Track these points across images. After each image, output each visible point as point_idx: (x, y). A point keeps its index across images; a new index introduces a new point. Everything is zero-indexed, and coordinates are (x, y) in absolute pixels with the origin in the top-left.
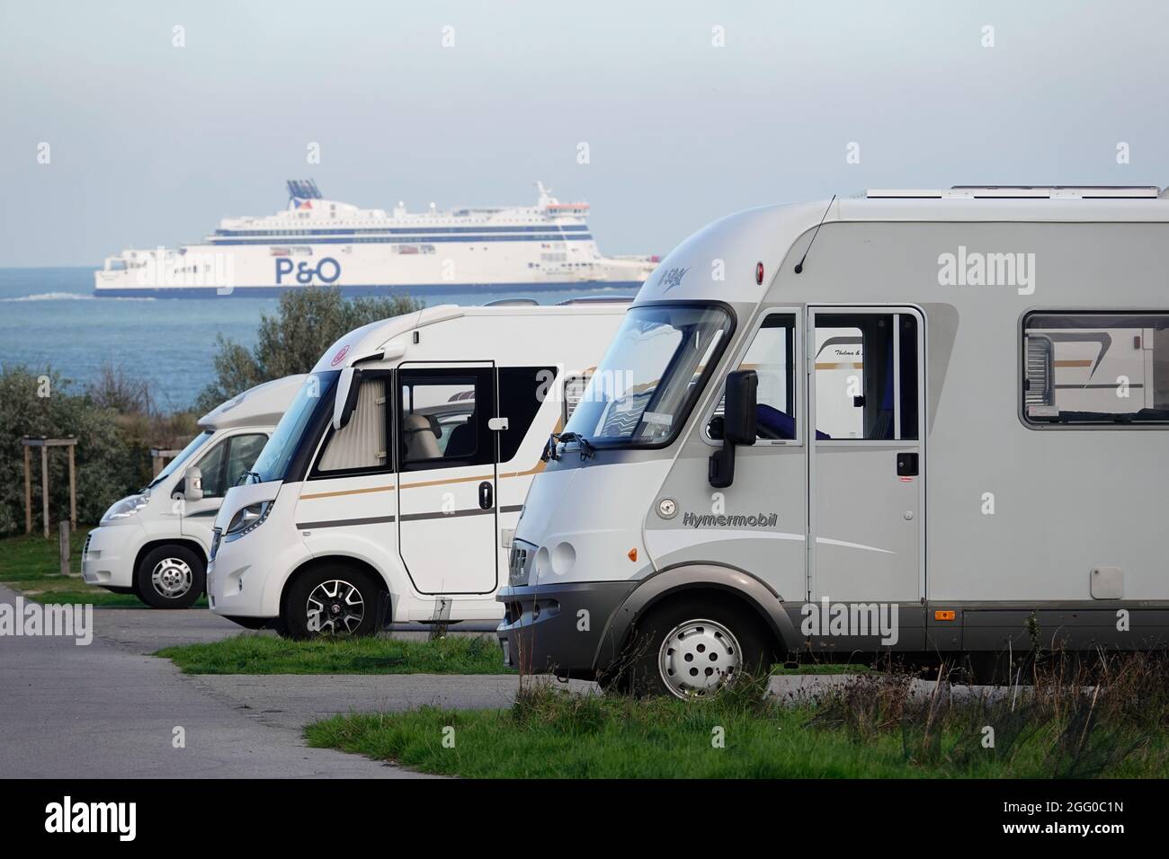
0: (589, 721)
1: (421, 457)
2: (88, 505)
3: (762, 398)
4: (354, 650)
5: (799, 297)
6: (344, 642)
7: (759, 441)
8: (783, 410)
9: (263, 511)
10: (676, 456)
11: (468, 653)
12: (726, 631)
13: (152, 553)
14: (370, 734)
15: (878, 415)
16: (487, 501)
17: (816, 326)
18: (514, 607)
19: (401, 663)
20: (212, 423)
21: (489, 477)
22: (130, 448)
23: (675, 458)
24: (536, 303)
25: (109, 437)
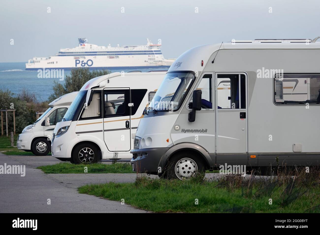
0: (156, 186)
1: (110, 114)
2: (18, 127)
4: (92, 167)
5: (214, 70)
6: (89, 164)
7: (202, 109)
9: (66, 129)
11: (123, 167)
12: (193, 161)
13: (36, 141)
14: (96, 190)
16: (128, 126)
17: (218, 78)
18: (135, 155)
19: (104, 170)
20: (53, 105)
21: (128, 119)
22: (30, 112)
23: (179, 114)
24: (141, 72)
25: (24, 109)
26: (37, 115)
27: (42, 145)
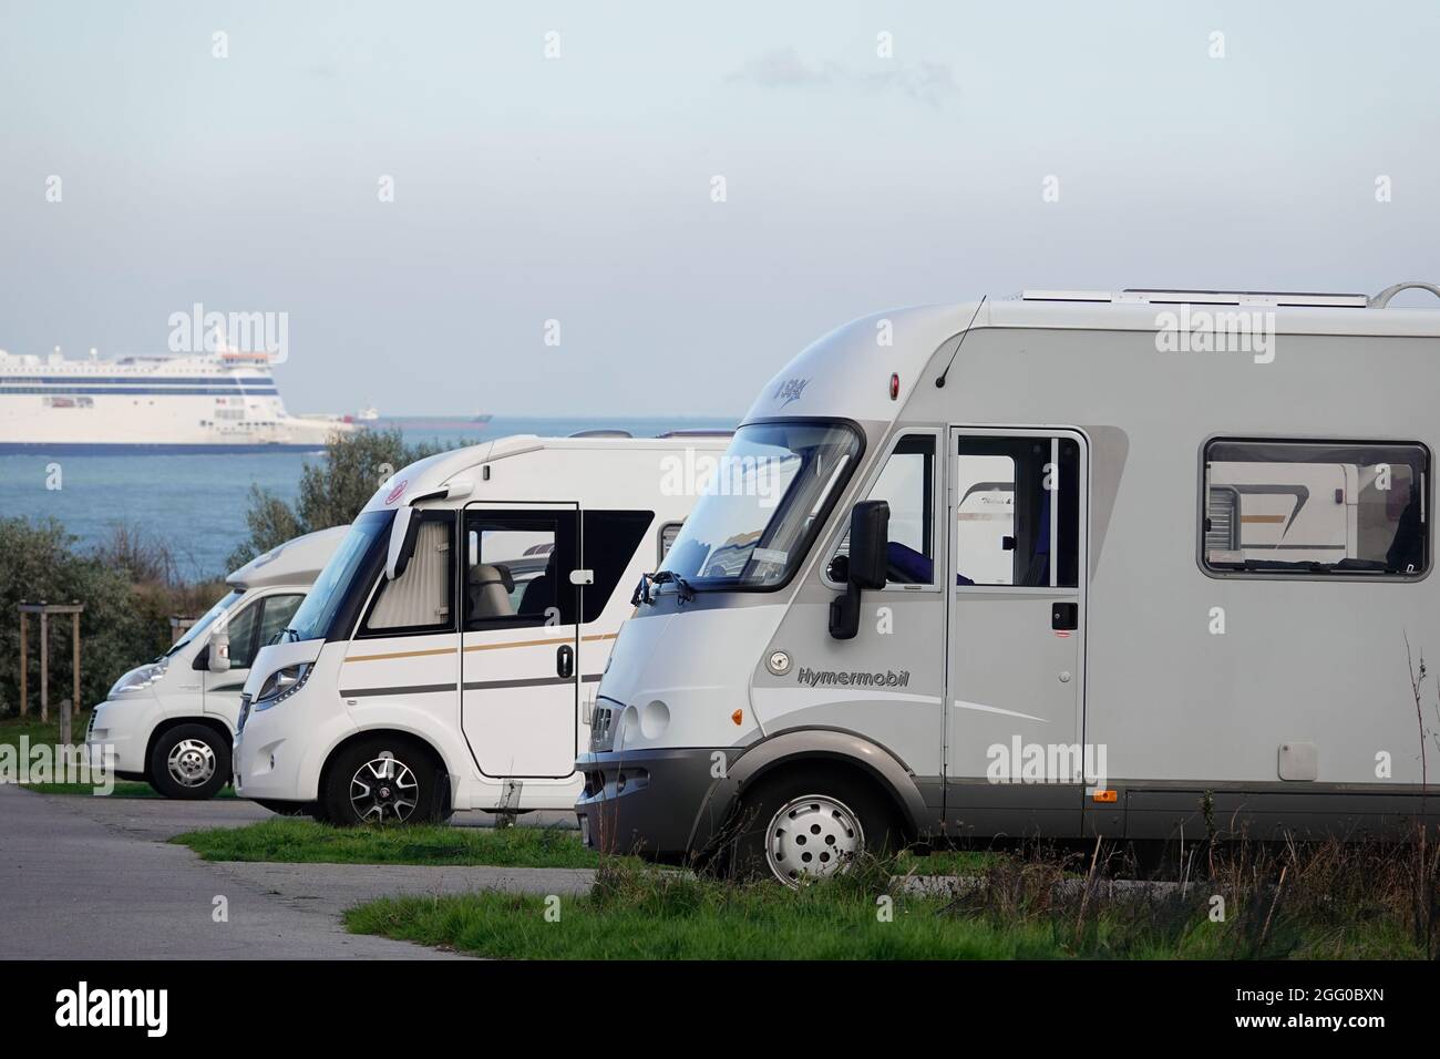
0: (682, 902)
1: (490, 615)
2: (94, 684)
3: (893, 536)
4: (405, 838)
5: (944, 416)
6: (394, 830)
7: (889, 585)
8: (920, 550)
9: (301, 675)
10: (792, 599)
11: (540, 843)
12: (846, 810)
13: (168, 733)
14: (421, 918)
15: (1031, 560)
16: (566, 668)
17: (960, 453)
18: (595, 778)
19: (461, 853)
20: (244, 580)
21: (570, 640)
22: (145, 618)
23: (790, 603)
24: (628, 435)
25: (121, 603)
26: (174, 631)
27: (192, 755)
